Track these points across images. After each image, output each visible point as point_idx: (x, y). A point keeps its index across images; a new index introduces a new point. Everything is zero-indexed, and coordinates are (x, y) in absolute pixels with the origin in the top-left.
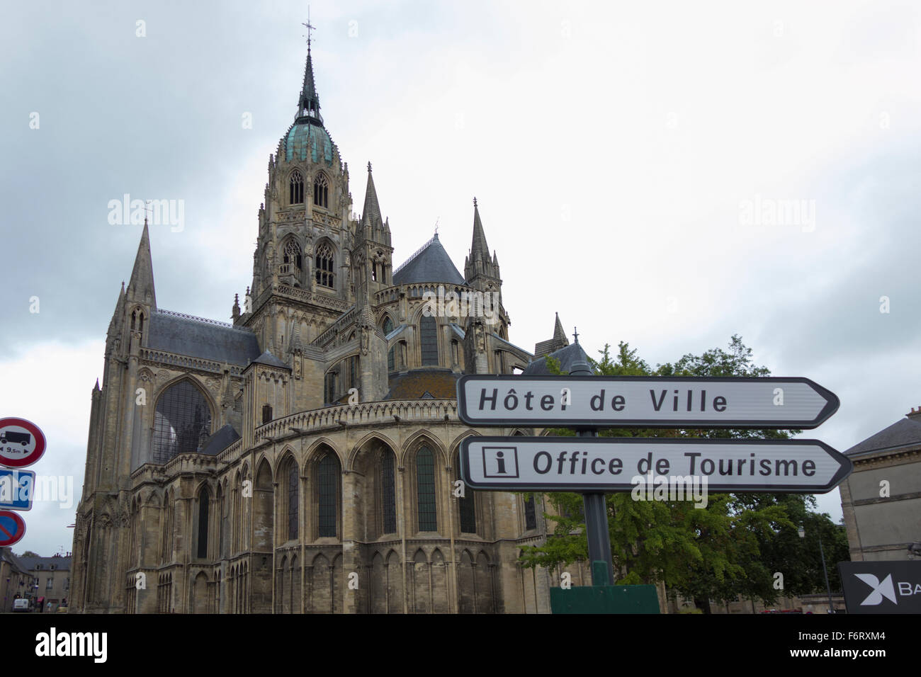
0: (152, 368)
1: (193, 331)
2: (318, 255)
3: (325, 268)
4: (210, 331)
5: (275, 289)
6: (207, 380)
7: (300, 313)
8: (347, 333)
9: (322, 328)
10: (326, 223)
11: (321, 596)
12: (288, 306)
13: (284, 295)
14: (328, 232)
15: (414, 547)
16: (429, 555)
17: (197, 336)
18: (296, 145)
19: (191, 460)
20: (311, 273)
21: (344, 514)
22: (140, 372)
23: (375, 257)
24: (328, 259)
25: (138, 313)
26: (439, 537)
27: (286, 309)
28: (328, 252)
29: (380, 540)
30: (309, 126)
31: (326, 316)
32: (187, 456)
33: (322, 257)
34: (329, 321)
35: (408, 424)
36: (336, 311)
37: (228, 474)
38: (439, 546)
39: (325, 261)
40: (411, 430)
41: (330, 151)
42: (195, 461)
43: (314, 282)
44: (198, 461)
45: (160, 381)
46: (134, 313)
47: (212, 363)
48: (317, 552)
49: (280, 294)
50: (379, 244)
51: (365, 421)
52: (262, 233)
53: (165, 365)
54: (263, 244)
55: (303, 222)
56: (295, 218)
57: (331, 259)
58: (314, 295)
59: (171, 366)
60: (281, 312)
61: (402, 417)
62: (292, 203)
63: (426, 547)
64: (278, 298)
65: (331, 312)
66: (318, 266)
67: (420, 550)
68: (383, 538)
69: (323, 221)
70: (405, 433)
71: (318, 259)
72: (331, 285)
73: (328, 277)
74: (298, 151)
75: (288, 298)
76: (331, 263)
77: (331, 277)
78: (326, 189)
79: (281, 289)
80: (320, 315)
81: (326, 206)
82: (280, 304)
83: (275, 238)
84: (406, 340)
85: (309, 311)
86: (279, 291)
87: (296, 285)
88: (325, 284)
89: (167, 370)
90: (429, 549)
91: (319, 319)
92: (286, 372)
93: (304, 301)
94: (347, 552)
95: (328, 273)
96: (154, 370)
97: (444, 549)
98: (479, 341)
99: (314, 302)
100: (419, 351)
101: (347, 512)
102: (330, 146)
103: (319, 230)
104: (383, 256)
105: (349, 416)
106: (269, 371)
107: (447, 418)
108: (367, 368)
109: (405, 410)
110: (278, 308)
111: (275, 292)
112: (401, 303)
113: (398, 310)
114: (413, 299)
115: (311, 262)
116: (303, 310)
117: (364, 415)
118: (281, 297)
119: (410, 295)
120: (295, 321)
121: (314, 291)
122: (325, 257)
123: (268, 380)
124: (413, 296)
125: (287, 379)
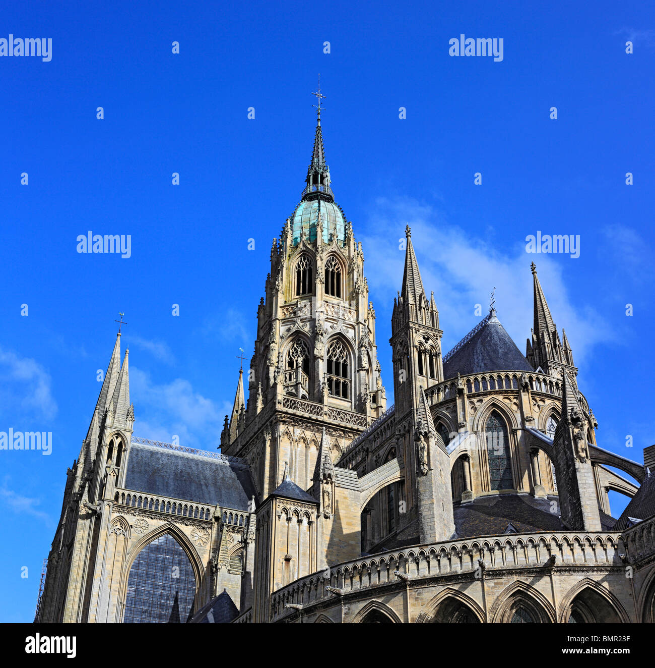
0: (128, 517)
1: (176, 466)
2: (330, 357)
3: (337, 374)
4: (197, 465)
6: (192, 531)
8: (381, 452)
12: (295, 426)
13: (291, 411)
17: (181, 472)
18: (304, 224)
22: (114, 523)
23: (421, 344)
24: (341, 361)
25: (117, 441)
27: (291, 428)
28: (341, 352)
30: (318, 204)
31: (340, 436)
33: (334, 359)
35: (497, 574)
36: (352, 429)
39: (337, 363)
40: (502, 583)
41: (342, 230)
43: (326, 392)
45: (136, 535)
46: (111, 442)
47: (200, 507)
49: (284, 409)
50: (424, 327)
51: (435, 572)
52: (262, 334)
53: (143, 512)
54: (262, 348)
58: (326, 410)
59: (152, 513)
61: (487, 563)
62: (298, 294)
64: (283, 415)
65: (345, 431)
66: (329, 370)
70: (493, 588)
71: (330, 362)
72: (345, 396)
73: (341, 385)
74: (306, 231)
75: (294, 415)
76: (345, 366)
77: (345, 385)
78: (338, 275)
79: (287, 403)
81: (339, 295)
82: (284, 422)
83: (278, 338)
84: (469, 453)
85: (318, 431)
86: (284, 405)
87: (303, 397)
88: (337, 393)
89: (146, 519)
92: (312, 508)
93: (314, 417)
95: (342, 380)
96: (131, 519)
98: (579, 446)
99: (326, 419)
102: (342, 223)
103: (331, 324)
104: (430, 342)
105: (412, 566)
106: (291, 507)
107: (552, 559)
108: (427, 494)
109: (491, 550)
110: (282, 428)
111: (279, 407)
112: (459, 402)
113: (455, 411)
114: (474, 396)
115: (322, 367)
116: (311, 430)
117: (434, 563)
118: (286, 413)
119: (470, 389)
120: (302, 445)
121: (325, 404)
122: (338, 359)
123: (289, 520)
124: (473, 391)
125: (313, 518)
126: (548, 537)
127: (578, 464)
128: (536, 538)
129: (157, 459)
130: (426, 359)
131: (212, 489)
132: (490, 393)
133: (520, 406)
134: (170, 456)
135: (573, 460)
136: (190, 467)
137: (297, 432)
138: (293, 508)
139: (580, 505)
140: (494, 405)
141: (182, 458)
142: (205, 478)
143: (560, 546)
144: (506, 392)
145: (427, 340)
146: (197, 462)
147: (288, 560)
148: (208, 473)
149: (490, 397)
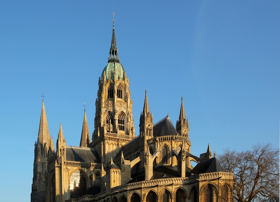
2: (119, 119)
3: (121, 126)
6: (85, 169)
19: (88, 197)
20: (117, 127)
24: (122, 120)
25: (62, 149)
27: (108, 141)
28: (122, 117)
31: (122, 142)
33: (120, 119)
35: (161, 186)
39: (121, 120)
40: (162, 188)
41: (123, 74)
43: (118, 129)
45: (71, 171)
49: (107, 136)
50: (149, 122)
51: (148, 186)
52: (97, 111)
53: (72, 166)
55: (113, 106)
56: (110, 104)
58: (118, 135)
59: (74, 166)
61: (159, 184)
62: (108, 98)
64: (106, 138)
65: (124, 140)
66: (119, 123)
70: (160, 189)
72: (123, 130)
75: (109, 137)
78: (121, 91)
79: (107, 134)
80: (120, 142)
81: (121, 98)
84: (158, 156)
88: (121, 129)
91: (120, 144)
92: (120, 170)
93: (115, 137)
96: (69, 167)
98: (183, 158)
99: (118, 138)
100: (161, 159)
102: (123, 72)
103: (119, 109)
104: (150, 126)
105: (143, 185)
108: (147, 169)
109: (160, 182)
110: (106, 141)
111: (105, 135)
112: (156, 144)
113: (155, 146)
114: (161, 142)
115: (117, 122)
119: (159, 141)
120: (112, 145)
121: (118, 133)
123: (114, 173)
124: (160, 141)
125: (120, 172)
126: (173, 179)
127: (182, 162)
128: (170, 179)
130: (148, 131)
131: (88, 157)
133: (171, 145)
136: (81, 152)
137: (110, 142)
138: (115, 170)
139: (181, 170)
140: (165, 144)
141: (78, 149)
142: (85, 155)
144: (169, 141)
145: (149, 126)
146: (83, 150)
147: (114, 181)
148: (86, 153)
149: (164, 142)
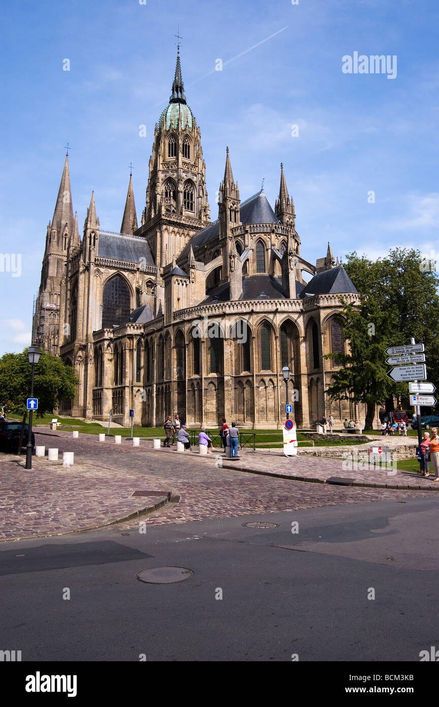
0: (100, 269)
2: (185, 190)
3: (189, 199)
5: (163, 215)
6: (128, 274)
7: (176, 229)
9: (188, 238)
10: (190, 169)
11: (212, 404)
12: (170, 226)
13: (168, 219)
14: (190, 176)
15: (260, 378)
16: (266, 383)
18: (172, 118)
19: (132, 327)
20: (181, 204)
21: (225, 361)
22: (95, 271)
23: (231, 207)
24: (190, 193)
25: (93, 235)
26: (271, 373)
27: (168, 227)
28: (190, 188)
29: (242, 375)
30: (179, 105)
32: (130, 325)
34: (192, 233)
35: (257, 313)
37: (154, 335)
38: (272, 377)
39: (188, 194)
40: (259, 316)
41: (191, 121)
42: (134, 327)
43: (183, 208)
44: (136, 327)
45: (105, 277)
46: (91, 235)
47: (131, 263)
48: (210, 381)
49: (165, 218)
50: (233, 199)
51: (236, 311)
53: (107, 266)
54: (152, 183)
55: (177, 171)
56: (172, 167)
57: (192, 192)
58: (183, 218)
59: (111, 267)
60: (166, 229)
61: (255, 309)
62: (169, 156)
63: (265, 378)
65: (193, 228)
66: (185, 197)
67: (263, 380)
68: (243, 373)
69: (188, 168)
70: (256, 318)
71: (185, 193)
72: (192, 209)
73: (190, 205)
74: (173, 122)
75: (170, 220)
76: (192, 195)
77: (192, 205)
78: (189, 146)
79: (166, 215)
80: (186, 230)
81: (189, 158)
82: (165, 224)
83: (160, 179)
84: (249, 258)
85: (181, 228)
87: (173, 211)
88: (188, 209)
89: (108, 270)
90: (267, 379)
91: (186, 233)
92: (187, 279)
93: (178, 221)
94: (227, 381)
95: (191, 202)
96: (102, 270)
97: (275, 379)
98: (291, 263)
99: (184, 222)
100: (255, 264)
101: (226, 360)
102: (191, 118)
103: (185, 174)
104: (235, 205)
105: (228, 308)
106: (179, 279)
107: (277, 309)
108: (233, 279)
109: (256, 305)
110: (164, 227)
111: (163, 217)
112: (246, 235)
113: (244, 239)
114: (253, 233)
115: (181, 196)
116: (177, 228)
117: (235, 307)
118: (166, 220)
119: (251, 231)
121: (184, 215)
122: (188, 191)
123: (179, 284)
125: (188, 283)
126: (276, 301)
127: (290, 271)
128: (272, 301)
129: (108, 239)
130: (233, 213)
132: (259, 233)
133: (271, 239)
134: (113, 238)
135: (288, 269)
136: (123, 243)
139: (289, 286)
140: (260, 238)
143: (280, 304)
144: (266, 233)
145: (233, 204)
147: (178, 299)
